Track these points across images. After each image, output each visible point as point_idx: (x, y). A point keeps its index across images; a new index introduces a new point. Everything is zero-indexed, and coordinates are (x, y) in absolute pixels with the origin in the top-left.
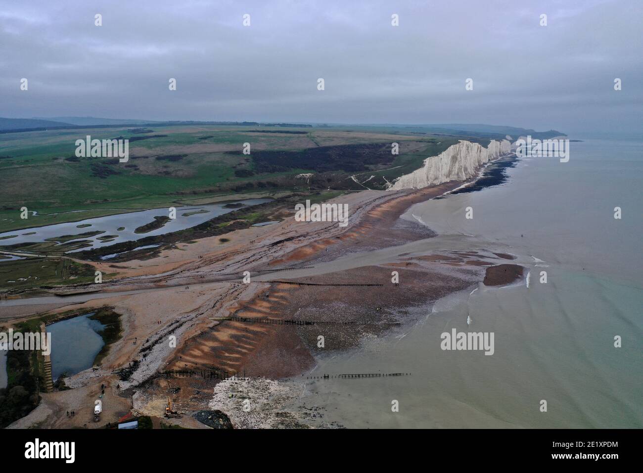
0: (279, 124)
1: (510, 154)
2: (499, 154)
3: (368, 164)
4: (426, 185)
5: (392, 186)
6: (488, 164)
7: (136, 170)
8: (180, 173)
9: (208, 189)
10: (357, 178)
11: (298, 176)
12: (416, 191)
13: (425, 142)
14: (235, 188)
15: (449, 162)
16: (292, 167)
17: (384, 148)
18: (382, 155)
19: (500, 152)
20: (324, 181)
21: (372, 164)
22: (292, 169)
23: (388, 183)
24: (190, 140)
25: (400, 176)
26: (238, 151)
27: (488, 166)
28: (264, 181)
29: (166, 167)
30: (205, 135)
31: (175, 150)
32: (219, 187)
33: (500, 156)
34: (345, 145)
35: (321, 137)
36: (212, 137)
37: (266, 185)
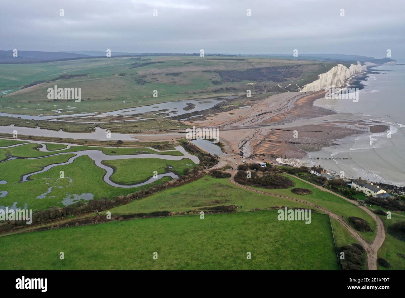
0: (216, 55)
1: (361, 73)
2: (355, 73)
3: (286, 77)
4: (320, 90)
5: (302, 90)
6: (350, 79)
7: (157, 81)
8: (182, 82)
9: (201, 91)
10: (281, 85)
11: (247, 84)
12: (315, 93)
13: (317, 65)
14: (214, 91)
15: (332, 77)
16: (243, 79)
17: (293, 69)
18: (293, 72)
19: (356, 72)
20: (262, 87)
21: (288, 77)
22: (243, 80)
23: (299, 88)
24: (180, 64)
25: (306, 84)
26: (210, 71)
27: (350, 80)
28: (229, 87)
29: (172, 79)
30: (187, 62)
31: (175, 70)
32: (206, 90)
33: (356, 74)
34: (270, 67)
35: (255, 63)
36: (192, 62)
37: (231, 89)
